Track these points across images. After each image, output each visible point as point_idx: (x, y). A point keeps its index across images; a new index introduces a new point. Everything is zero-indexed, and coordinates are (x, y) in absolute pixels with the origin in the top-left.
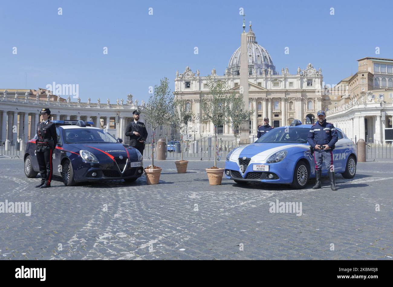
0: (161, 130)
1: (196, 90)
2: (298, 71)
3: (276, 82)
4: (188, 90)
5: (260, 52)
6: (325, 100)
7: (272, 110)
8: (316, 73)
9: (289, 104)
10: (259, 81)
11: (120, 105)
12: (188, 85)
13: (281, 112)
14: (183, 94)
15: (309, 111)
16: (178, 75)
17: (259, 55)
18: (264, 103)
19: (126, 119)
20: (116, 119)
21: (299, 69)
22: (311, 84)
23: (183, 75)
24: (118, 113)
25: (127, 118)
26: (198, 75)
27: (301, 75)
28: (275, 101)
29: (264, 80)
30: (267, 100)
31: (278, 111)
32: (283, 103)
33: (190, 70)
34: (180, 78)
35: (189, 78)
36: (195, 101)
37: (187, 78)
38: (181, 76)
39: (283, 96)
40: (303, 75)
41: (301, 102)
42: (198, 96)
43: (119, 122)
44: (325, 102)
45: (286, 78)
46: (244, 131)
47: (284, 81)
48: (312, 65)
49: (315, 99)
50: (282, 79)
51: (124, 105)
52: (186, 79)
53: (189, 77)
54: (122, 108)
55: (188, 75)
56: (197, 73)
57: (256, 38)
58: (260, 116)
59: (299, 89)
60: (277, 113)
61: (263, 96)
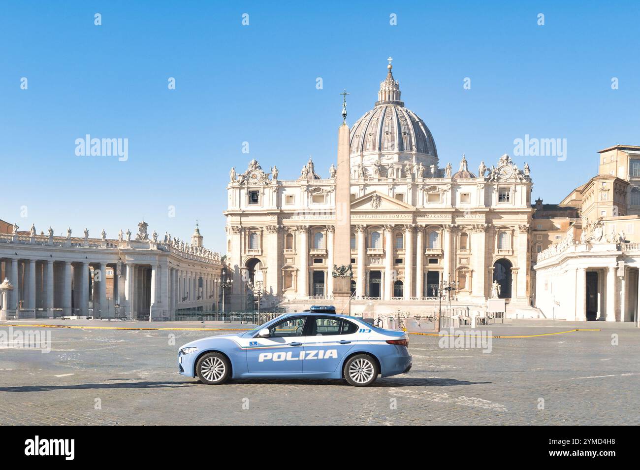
0: (201, 289)
1: (270, 209)
2: (481, 170)
3: (432, 193)
4: (253, 208)
5: (407, 125)
6: (536, 230)
7: (424, 251)
8: (519, 174)
9: (459, 237)
10: (399, 190)
11: (125, 241)
12: (253, 197)
13: (443, 254)
14: (243, 215)
15: (500, 253)
16: (234, 178)
17: (407, 131)
18: (408, 236)
19: (135, 268)
20: (119, 269)
21: (482, 166)
22: (508, 198)
23: (244, 177)
24: (122, 257)
25: (138, 266)
26: (274, 178)
27: (486, 179)
28: (430, 232)
29: (410, 189)
30: (415, 230)
31: (435, 253)
32: (447, 235)
33: (260, 168)
34: (238, 182)
35: (256, 183)
36: (269, 228)
37: (253, 184)
38: (241, 179)
39: (447, 220)
40: (490, 179)
41: (484, 234)
42: (273, 221)
43: (123, 273)
44: (535, 235)
45: (455, 185)
46: (341, 295)
47: (450, 191)
48: (510, 158)
49: (515, 228)
50: (445, 187)
51: (132, 241)
52: (251, 185)
53: (255, 180)
54: (129, 247)
55: (254, 177)
56: (273, 174)
57: (400, 93)
58: (400, 261)
59: (480, 207)
60: (434, 255)
61: (407, 220)
